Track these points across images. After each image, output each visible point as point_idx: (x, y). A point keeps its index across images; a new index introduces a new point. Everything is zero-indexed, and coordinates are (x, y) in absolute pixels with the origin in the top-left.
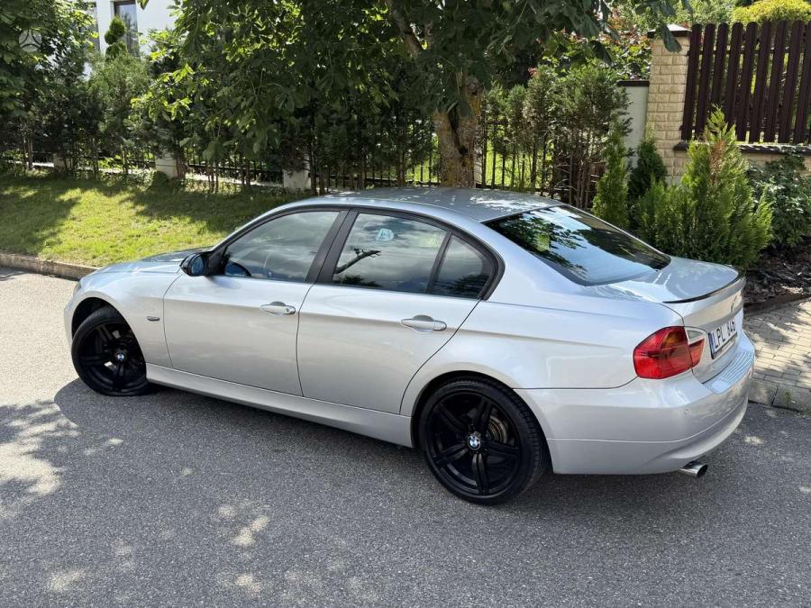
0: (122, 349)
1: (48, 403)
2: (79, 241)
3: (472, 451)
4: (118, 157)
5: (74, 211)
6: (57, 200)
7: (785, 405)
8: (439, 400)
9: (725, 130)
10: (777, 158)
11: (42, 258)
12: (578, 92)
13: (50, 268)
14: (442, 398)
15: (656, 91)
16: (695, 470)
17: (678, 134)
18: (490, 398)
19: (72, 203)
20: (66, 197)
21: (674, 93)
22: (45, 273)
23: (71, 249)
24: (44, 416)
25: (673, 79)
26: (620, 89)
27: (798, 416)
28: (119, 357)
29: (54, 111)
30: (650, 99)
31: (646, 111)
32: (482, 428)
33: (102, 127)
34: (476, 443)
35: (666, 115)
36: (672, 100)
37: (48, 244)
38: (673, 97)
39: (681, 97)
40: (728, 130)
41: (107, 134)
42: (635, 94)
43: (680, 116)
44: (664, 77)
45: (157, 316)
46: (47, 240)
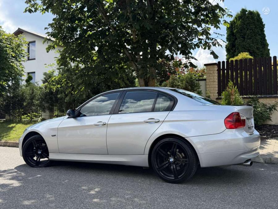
0: (40, 150)
1: (12, 170)
2: (17, 136)
3: (171, 163)
4: (29, 115)
5: (14, 129)
6: (8, 127)
7: (270, 163)
8: (158, 146)
9: (233, 87)
10: (250, 100)
11: (3, 141)
12: (184, 82)
13: (6, 144)
14: (159, 145)
15: (208, 81)
16: (249, 163)
17: (217, 95)
18: (177, 142)
19: (13, 127)
20: (11, 126)
21: (214, 82)
22: (4, 146)
23: (14, 138)
24: (12, 172)
25: (213, 78)
26: (197, 82)
27: (275, 165)
28: (39, 152)
29: (8, 100)
30: (207, 84)
31: (206, 88)
32: (174, 154)
33: (25, 104)
34: (172, 160)
35: (213, 89)
36: (214, 84)
37: (6, 137)
38: (214, 83)
39: (217, 83)
40: (234, 87)
41: (26, 106)
42: (202, 83)
43: (217, 89)
44: (211, 77)
45: (54, 134)
46: (5, 136)
